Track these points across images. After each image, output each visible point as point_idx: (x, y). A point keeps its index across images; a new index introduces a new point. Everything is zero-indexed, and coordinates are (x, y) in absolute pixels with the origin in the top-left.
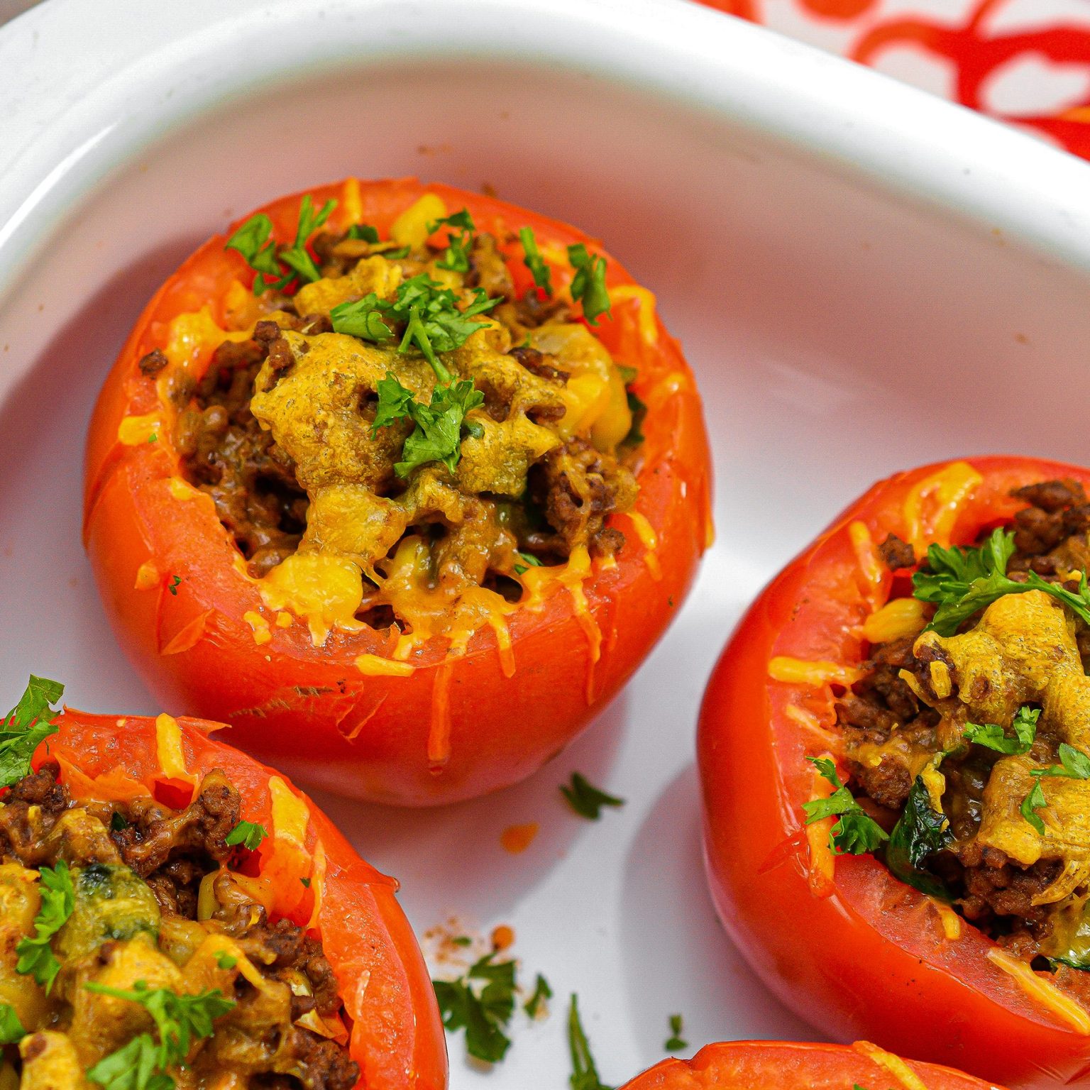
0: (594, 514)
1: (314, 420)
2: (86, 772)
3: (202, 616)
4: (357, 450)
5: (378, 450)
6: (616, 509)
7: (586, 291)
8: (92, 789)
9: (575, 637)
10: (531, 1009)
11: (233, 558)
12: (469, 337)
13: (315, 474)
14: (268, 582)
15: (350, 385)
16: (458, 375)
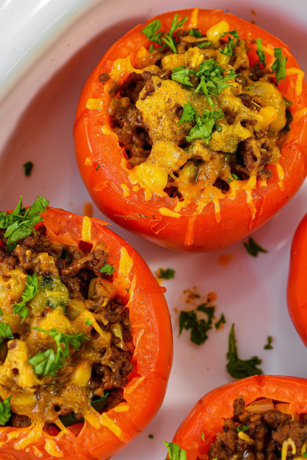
0: (260, 165)
1: (158, 115)
2: (55, 233)
3: (106, 182)
4: (172, 129)
5: (181, 130)
6: (270, 163)
7: (277, 69)
8: (57, 239)
9: (246, 211)
10: (218, 326)
11: (121, 160)
12: (223, 90)
13: (155, 135)
14: (133, 172)
15: (173, 103)
16: (217, 103)
